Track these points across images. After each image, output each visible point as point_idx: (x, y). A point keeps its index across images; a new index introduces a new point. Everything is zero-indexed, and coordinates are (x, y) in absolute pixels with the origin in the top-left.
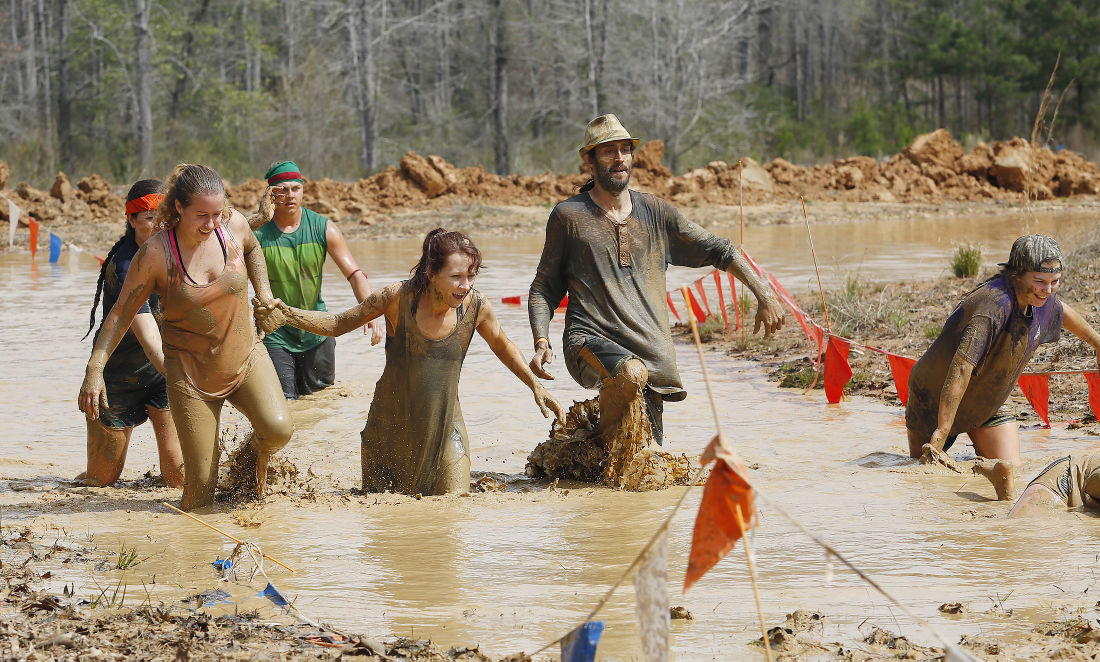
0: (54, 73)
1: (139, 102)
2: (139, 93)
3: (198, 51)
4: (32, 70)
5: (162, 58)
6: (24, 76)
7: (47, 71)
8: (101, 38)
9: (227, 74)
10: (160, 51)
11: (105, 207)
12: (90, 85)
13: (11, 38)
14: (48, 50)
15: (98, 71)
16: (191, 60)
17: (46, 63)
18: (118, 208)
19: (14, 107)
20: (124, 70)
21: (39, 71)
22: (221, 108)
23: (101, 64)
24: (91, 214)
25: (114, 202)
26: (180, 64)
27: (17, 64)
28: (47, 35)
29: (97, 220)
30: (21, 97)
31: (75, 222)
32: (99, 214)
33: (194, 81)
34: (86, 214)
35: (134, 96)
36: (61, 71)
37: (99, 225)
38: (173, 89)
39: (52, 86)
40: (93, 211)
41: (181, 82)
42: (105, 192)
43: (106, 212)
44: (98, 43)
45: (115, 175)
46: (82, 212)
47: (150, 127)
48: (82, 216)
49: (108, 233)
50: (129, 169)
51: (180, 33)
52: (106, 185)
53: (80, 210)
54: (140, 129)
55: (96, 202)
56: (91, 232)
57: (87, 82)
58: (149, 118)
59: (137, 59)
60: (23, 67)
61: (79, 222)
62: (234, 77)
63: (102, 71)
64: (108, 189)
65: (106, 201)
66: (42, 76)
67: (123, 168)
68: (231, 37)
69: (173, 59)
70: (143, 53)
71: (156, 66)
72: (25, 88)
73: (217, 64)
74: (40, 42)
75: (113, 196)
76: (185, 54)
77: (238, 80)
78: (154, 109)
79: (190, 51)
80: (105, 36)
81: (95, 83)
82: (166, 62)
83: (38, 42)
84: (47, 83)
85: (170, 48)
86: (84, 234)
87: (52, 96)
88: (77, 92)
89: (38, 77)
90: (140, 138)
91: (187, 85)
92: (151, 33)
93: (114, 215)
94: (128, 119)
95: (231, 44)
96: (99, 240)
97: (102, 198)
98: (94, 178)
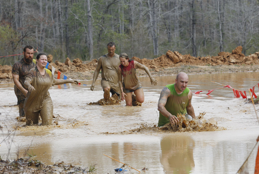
0: (64, 29)
1: (89, 37)
2: (89, 35)
3: (106, 22)
4: (58, 28)
5: (96, 24)
6: (56, 30)
7: (62, 28)
8: (77, 18)
9: (114, 29)
10: (95, 22)
11: (81, 67)
12: (75, 32)
13: (51, 19)
14: (62, 22)
15: (77, 28)
16: (104, 25)
17: (62, 26)
18: (84, 68)
19: (53, 39)
20: (85, 28)
21: (60, 28)
22: (112, 38)
23: (78, 26)
24: (77, 70)
25: (83, 66)
26: (101, 26)
27: (53, 26)
28: (62, 18)
29: (78, 71)
30: (54, 36)
31: (72, 72)
32: (79, 70)
33: (105, 31)
34: (75, 70)
35: (87, 35)
36: (66, 28)
37: (79, 73)
38: (99, 33)
39: (63, 32)
40: (77, 69)
41: (101, 31)
42: (81, 63)
43: (81, 69)
44: (76, 20)
45: (82, 58)
46: (74, 69)
47: (92, 44)
48: (74, 70)
49: (82, 75)
50: (87, 56)
51: (101, 17)
52: (81, 61)
53: (73, 68)
54: (89, 45)
55: (78, 66)
56: (77, 75)
57: (74, 31)
58: (92, 42)
59: (88, 25)
60: (55, 27)
61: (73, 72)
62: (116, 29)
63: (78, 28)
64: (82, 62)
65: (81, 66)
66: (61, 30)
67: (85, 56)
68: (115, 18)
69: (99, 24)
70: (90, 23)
71: (94, 26)
72: (56, 33)
73: (111, 26)
74: (60, 20)
75: (83, 64)
76: (102, 23)
77: (117, 30)
78: (93, 39)
79: (103, 22)
80: (79, 18)
81: (76, 32)
82: (97, 25)
83: (59, 20)
84: (62, 32)
85: (98, 21)
86: (75, 75)
87: (64, 36)
88: (71, 34)
89: (59, 30)
90: (90, 47)
91: (103, 32)
92: (92, 17)
93: (83, 70)
94: (86, 42)
95: (115, 20)
96: (79, 77)
97: (80, 65)
98: (77, 59)
